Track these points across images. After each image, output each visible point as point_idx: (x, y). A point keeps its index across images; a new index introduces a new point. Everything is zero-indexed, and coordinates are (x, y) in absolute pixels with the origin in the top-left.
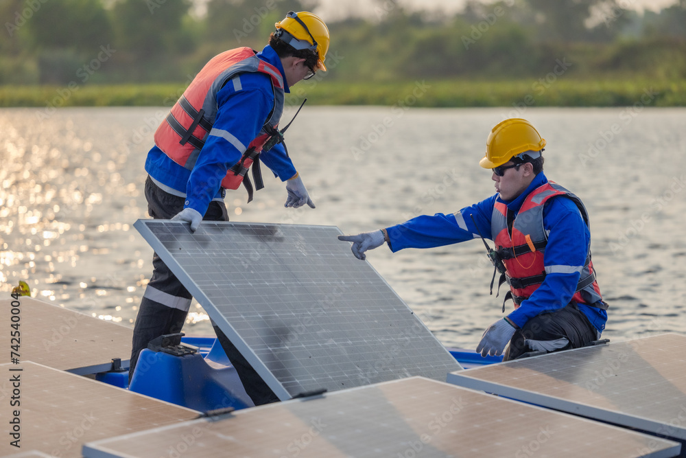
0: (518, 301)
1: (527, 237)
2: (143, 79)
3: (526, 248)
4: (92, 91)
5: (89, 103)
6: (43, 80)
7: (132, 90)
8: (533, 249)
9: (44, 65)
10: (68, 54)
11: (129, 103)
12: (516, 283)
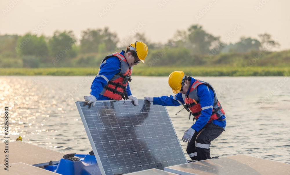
0: (196, 120)
1: (194, 100)
2: (58, 66)
3: (194, 103)
4: (41, 70)
5: (40, 74)
6: (24, 66)
7: (55, 70)
8: (196, 103)
9: (24, 61)
10: (33, 58)
11: (53, 74)
12: (194, 115)
